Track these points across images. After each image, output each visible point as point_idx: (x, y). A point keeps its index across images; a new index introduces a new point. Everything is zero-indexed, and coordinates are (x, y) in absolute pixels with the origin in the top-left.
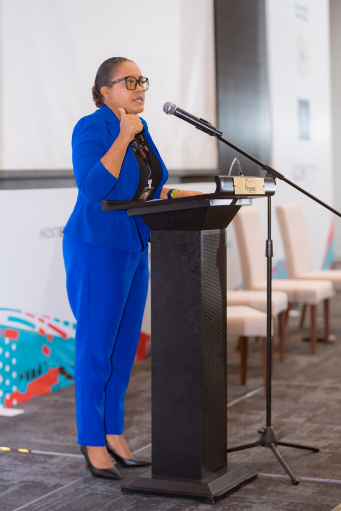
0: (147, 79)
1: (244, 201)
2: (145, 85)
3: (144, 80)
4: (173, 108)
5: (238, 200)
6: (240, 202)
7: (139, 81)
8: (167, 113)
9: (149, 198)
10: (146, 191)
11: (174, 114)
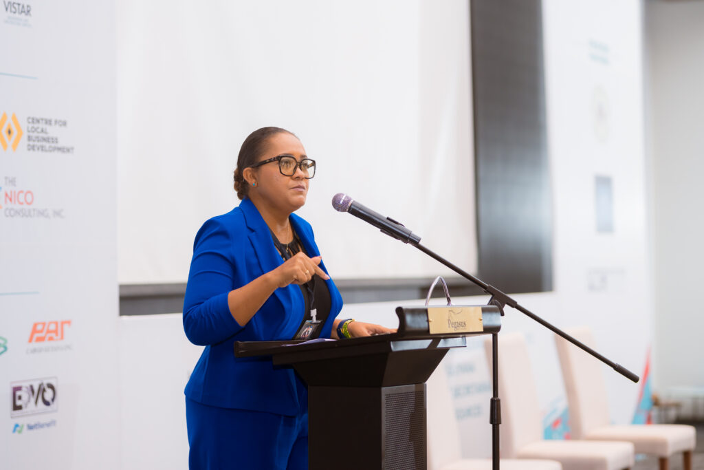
0: (314, 163)
1: (451, 342)
2: (310, 170)
3: (309, 163)
4: (346, 203)
5: (442, 340)
6: (446, 343)
7: (302, 163)
8: (338, 210)
9: (313, 336)
10: (308, 326)
11: (349, 211)
